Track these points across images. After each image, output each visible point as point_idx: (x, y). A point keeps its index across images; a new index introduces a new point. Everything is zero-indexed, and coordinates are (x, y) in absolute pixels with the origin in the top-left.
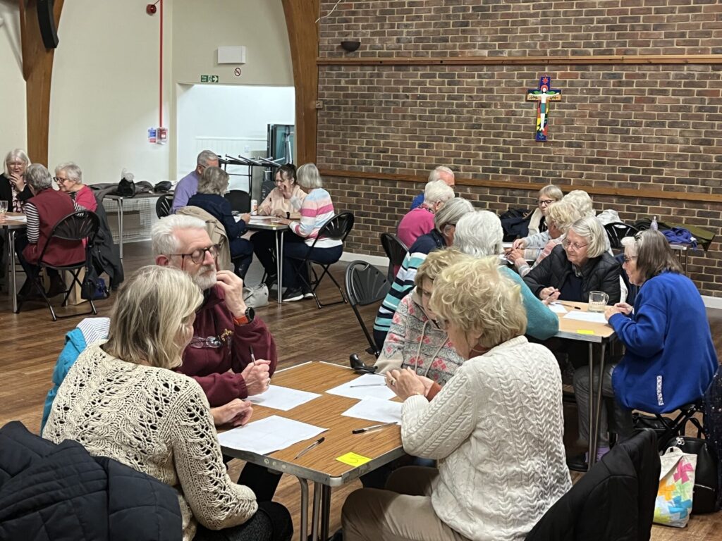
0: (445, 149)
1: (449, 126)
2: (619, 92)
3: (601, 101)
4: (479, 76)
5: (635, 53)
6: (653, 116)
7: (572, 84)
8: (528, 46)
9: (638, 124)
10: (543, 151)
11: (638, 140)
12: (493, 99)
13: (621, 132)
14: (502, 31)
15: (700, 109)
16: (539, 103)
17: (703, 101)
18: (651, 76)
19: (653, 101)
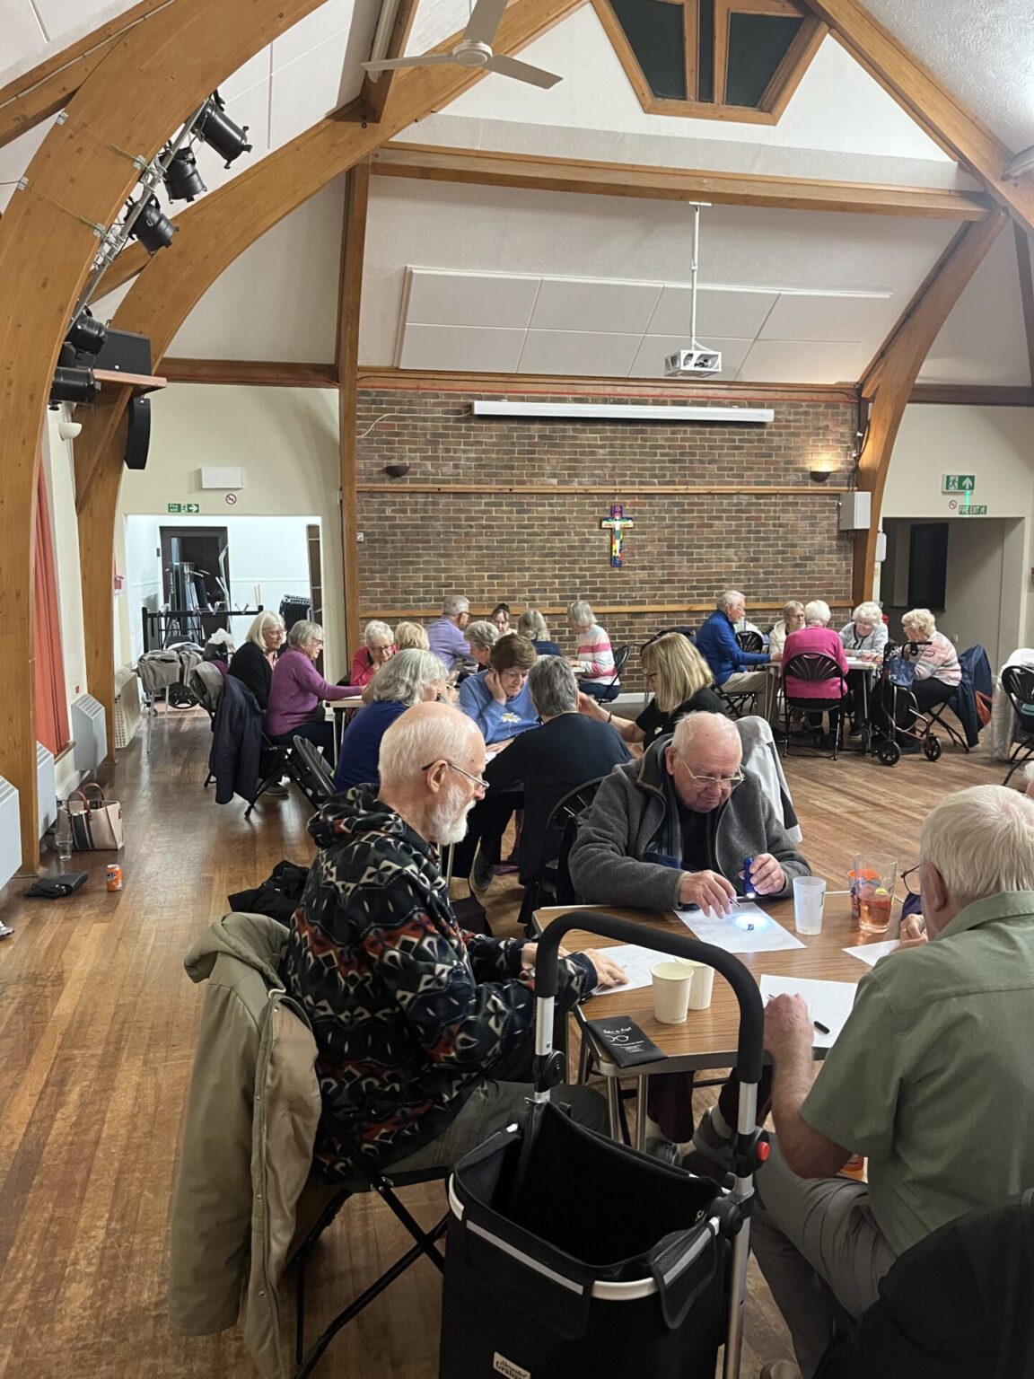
0: (518, 578)
1: (522, 555)
2: (683, 519)
3: (668, 527)
4: (551, 505)
5: (694, 484)
6: (712, 540)
7: (640, 512)
8: (598, 476)
9: (700, 547)
10: (619, 575)
11: (701, 560)
12: (567, 527)
13: (688, 554)
14: (571, 460)
15: (749, 532)
16: (612, 530)
17: (750, 525)
18: (708, 504)
19: (711, 526)
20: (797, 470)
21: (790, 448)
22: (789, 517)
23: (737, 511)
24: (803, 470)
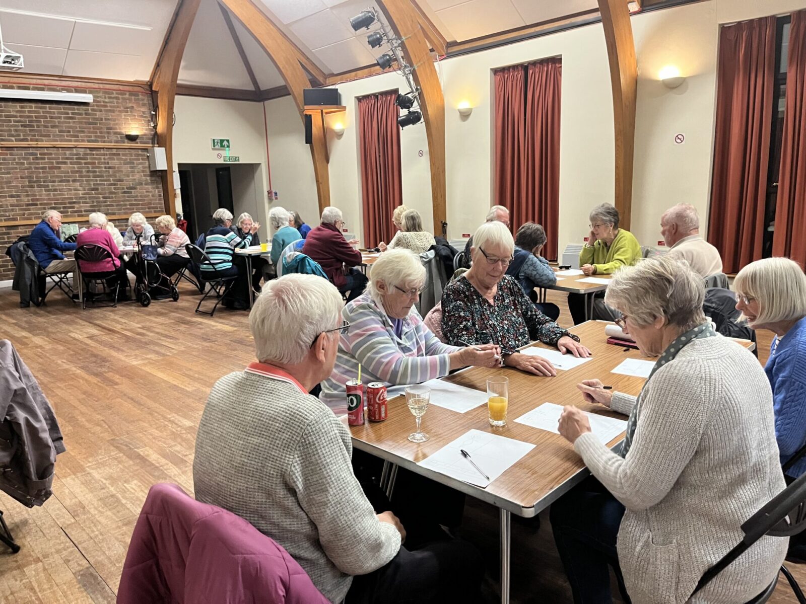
2: (38, 164)
3: (27, 169)
5: (42, 141)
6: (61, 177)
9: (54, 182)
11: (55, 190)
13: (45, 186)
15: (88, 172)
17: (88, 168)
18: (55, 154)
19: (60, 168)
20: (115, 133)
21: (109, 119)
22: (115, 162)
23: (77, 159)
24: (120, 134)
